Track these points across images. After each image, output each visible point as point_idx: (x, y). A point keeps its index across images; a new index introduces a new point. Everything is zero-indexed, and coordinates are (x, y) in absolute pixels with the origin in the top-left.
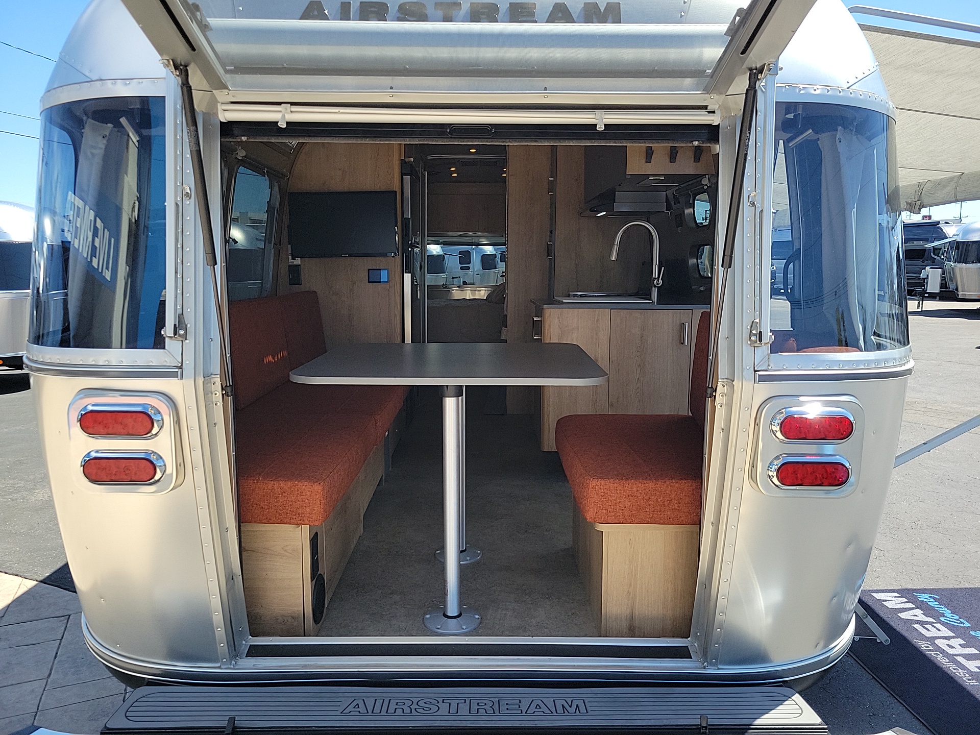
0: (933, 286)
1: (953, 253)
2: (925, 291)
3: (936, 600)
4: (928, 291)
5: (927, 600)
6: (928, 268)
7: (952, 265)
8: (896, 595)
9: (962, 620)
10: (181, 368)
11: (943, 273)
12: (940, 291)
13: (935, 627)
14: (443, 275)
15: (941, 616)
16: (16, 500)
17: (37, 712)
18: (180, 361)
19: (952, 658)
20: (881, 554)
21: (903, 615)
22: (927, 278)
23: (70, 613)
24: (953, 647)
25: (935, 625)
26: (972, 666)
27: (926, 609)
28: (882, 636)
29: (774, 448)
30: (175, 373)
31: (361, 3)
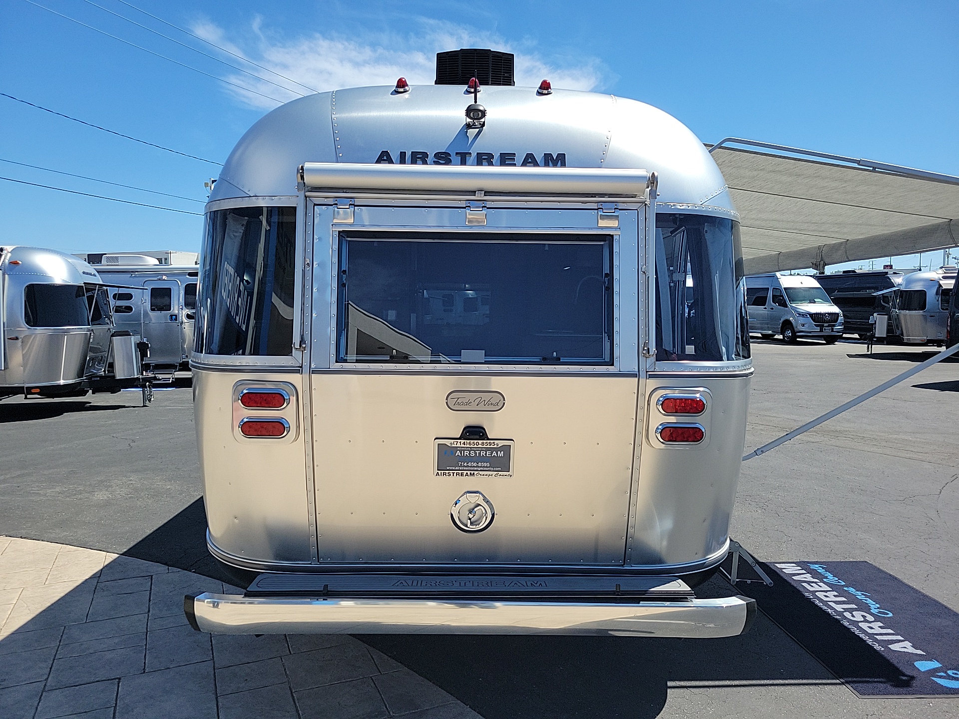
0: (881, 331)
1: (898, 301)
2: (873, 336)
3: (823, 568)
4: (876, 336)
5: (816, 569)
6: (875, 314)
7: (897, 312)
8: (794, 565)
9: (840, 581)
10: (302, 368)
11: (889, 319)
12: (887, 336)
13: (818, 585)
14: (428, 317)
15: (824, 578)
16: (80, 499)
18: (301, 363)
19: (825, 603)
20: (790, 540)
21: (795, 578)
22: (875, 323)
23: (152, 574)
24: (828, 597)
25: (818, 583)
26: (839, 608)
27: (814, 574)
28: (767, 580)
29: (659, 418)
30: (298, 370)
31: (412, 152)
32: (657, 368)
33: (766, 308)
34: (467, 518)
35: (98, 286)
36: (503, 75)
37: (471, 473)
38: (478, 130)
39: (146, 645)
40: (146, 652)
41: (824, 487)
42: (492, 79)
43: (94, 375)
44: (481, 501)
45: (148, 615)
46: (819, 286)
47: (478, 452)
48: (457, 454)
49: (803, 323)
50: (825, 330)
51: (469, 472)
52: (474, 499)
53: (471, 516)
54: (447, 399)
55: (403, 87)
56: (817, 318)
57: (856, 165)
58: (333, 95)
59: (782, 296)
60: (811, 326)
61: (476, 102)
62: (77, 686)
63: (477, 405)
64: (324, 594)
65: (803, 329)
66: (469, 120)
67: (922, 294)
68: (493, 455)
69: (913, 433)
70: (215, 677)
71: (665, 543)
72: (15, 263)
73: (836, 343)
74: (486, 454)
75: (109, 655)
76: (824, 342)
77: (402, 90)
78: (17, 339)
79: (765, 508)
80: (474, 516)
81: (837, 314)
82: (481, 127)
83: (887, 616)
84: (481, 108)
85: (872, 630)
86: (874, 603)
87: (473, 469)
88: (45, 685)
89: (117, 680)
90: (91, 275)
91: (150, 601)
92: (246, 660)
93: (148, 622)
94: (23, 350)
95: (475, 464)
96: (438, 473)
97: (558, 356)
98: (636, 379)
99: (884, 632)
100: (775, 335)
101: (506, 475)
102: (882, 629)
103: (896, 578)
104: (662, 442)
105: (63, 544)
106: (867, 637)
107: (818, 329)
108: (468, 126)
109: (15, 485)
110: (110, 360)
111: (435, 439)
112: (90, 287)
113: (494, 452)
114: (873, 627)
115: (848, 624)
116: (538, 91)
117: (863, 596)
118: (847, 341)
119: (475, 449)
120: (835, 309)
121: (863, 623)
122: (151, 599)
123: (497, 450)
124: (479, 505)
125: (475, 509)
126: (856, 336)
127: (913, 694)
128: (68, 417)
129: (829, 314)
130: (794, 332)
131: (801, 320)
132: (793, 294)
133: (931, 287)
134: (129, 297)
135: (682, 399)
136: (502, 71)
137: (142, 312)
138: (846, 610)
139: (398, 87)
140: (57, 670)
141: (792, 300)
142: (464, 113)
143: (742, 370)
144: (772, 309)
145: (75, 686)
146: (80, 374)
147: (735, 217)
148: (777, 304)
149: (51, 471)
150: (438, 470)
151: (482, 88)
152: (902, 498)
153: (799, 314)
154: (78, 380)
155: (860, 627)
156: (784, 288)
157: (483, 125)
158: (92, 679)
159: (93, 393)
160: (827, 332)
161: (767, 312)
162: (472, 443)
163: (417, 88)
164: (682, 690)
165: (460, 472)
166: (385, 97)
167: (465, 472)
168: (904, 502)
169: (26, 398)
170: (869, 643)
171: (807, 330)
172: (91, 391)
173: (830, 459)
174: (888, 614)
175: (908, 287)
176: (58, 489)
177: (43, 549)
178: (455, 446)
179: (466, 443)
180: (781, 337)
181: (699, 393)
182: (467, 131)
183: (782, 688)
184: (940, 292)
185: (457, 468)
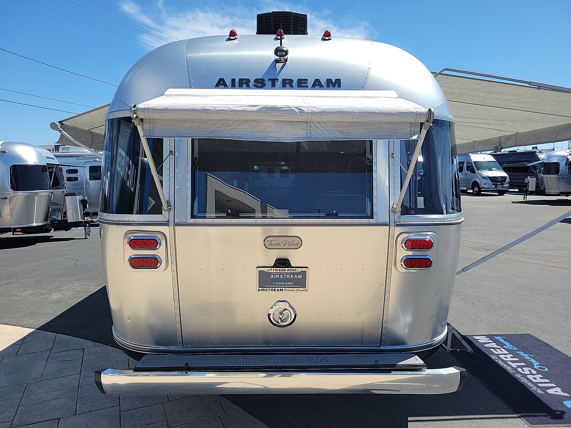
0: (532, 187)
1: (542, 168)
2: (527, 190)
3: (503, 339)
4: (529, 190)
5: (499, 339)
6: (529, 177)
7: (541, 176)
8: (485, 337)
9: (514, 347)
10: (169, 222)
11: (537, 180)
12: (536, 190)
14: (259, 181)
15: (504, 346)
16: (43, 298)
17: (79, 387)
18: (168, 219)
19: (505, 362)
20: (481, 320)
21: (486, 345)
22: (529, 183)
23: (84, 348)
24: (507, 358)
25: (500, 349)
26: (514, 365)
27: (498, 343)
28: (470, 349)
29: (403, 253)
30: (166, 224)
31: (239, 79)
32: (401, 220)
33: (462, 174)
34: (279, 318)
35: (55, 165)
36: (300, 28)
37: (280, 289)
38: (283, 63)
39: (78, 395)
40: (77, 400)
41: (501, 285)
42: (293, 31)
43: (55, 220)
44: (287, 307)
45: (80, 375)
46: (494, 160)
47: (285, 275)
48: (271, 277)
49: (485, 182)
50: (498, 187)
51: (279, 289)
52: (282, 305)
53: (281, 316)
54: (264, 242)
55: (234, 36)
56: (493, 179)
57: (527, 85)
58: (188, 42)
59: (472, 167)
60: (489, 185)
61: (281, 45)
62: (32, 424)
63: (284, 245)
64: (185, 369)
65: (485, 186)
66: (277, 57)
67: (557, 164)
68: (295, 277)
69: (554, 250)
70: (120, 417)
71: (407, 330)
72: (3, 152)
73: (505, 195)
74: (290, 277)
75: (54, 403)
76: (498, 194)
77: (233, 38)
78: (6, 198)
79: (465, 299)
80: (283, 316)
81: (505, 178)
82: (285, 62)
83: (545, 370)
84: (285, 49)
85: (536, 380)
86: (536, 362)
87: (281, 286)
88: (12, 424)
89: (58, 420)
90: (51, 159)
91: (82, 366)
92: (140, 406)
93: (80, 380)
94: (10, 206)
95: (283, 283)
96: (259, 289)
97: (337, 213)
98: (388, 227)
99: (543, 382)
100: (468, 190)
101: (303, 290)
102: (541, 379)
103: (549, 345)
104: (405, 268)
105: (30, 328)
106: (533, 385)
107: (494, 186)
108: (277, 61)
109: (3, 290)
110: (64, 210)
111: (257, 268)
112: (50, 166)
113: (296, 275)
114: (536, 378)
115: (520, 376)
116: (322, 37)
117: (529, 357)
118: (511, 193)
119: (283, 274)
120: (504, 174)
121: (529, 375)
122: (83, 364)
123: (298, 274)
124: (286, 309)
125: (284, 312)
126: (517, 190)
127: (565, 423)
128: (39, 245)
129: (501, 177)
130: (479, 189)
131: (484, 181)
132: (479, 165)
133: (563, 160)
134: (76, 171)
135: (418, 240)
136: (300, 26)
137: (84, 181)
138: (519, 367)
139: (231, 36)
140: (21, 413)
141: (478, 169)
142: (273, 52)
143: (457, 220)
144: (466, 174)
145: (30, 424)
146: (46, 219)
147: (452, 120)
148: (469, 171)
149: (26, 281)
150: (259, 287)
151: (286, 36)
152: (549, 292)
153: (483, 178)
154: (44, 223)
155: (528, 378)
156: (473, 162)
157: (286, 60)
158: (42, 419)
159: (54, 231)
160: (500, 188)
161: (463, 176)
162: (281, 270)
163: (243, 37)
164: (417, 423)
165: (273, 288)
166: (222, 42)
167: (277, 289)
168: (551, 294)
169: (13, 234)
170: (534, 389)
171: (487, 187)
172: (53, 229)
173: (504, 267)
174: (545, 369)
175: (548, 161)
176: (29, 292)
177: (18, 331)
178: (270, 272)
179: (277, 270)
180: (471, 191)
181: (428, 236)
182: (276, 65)
183: (481, 420)
184: (568, 163)
185: (271, 286)
